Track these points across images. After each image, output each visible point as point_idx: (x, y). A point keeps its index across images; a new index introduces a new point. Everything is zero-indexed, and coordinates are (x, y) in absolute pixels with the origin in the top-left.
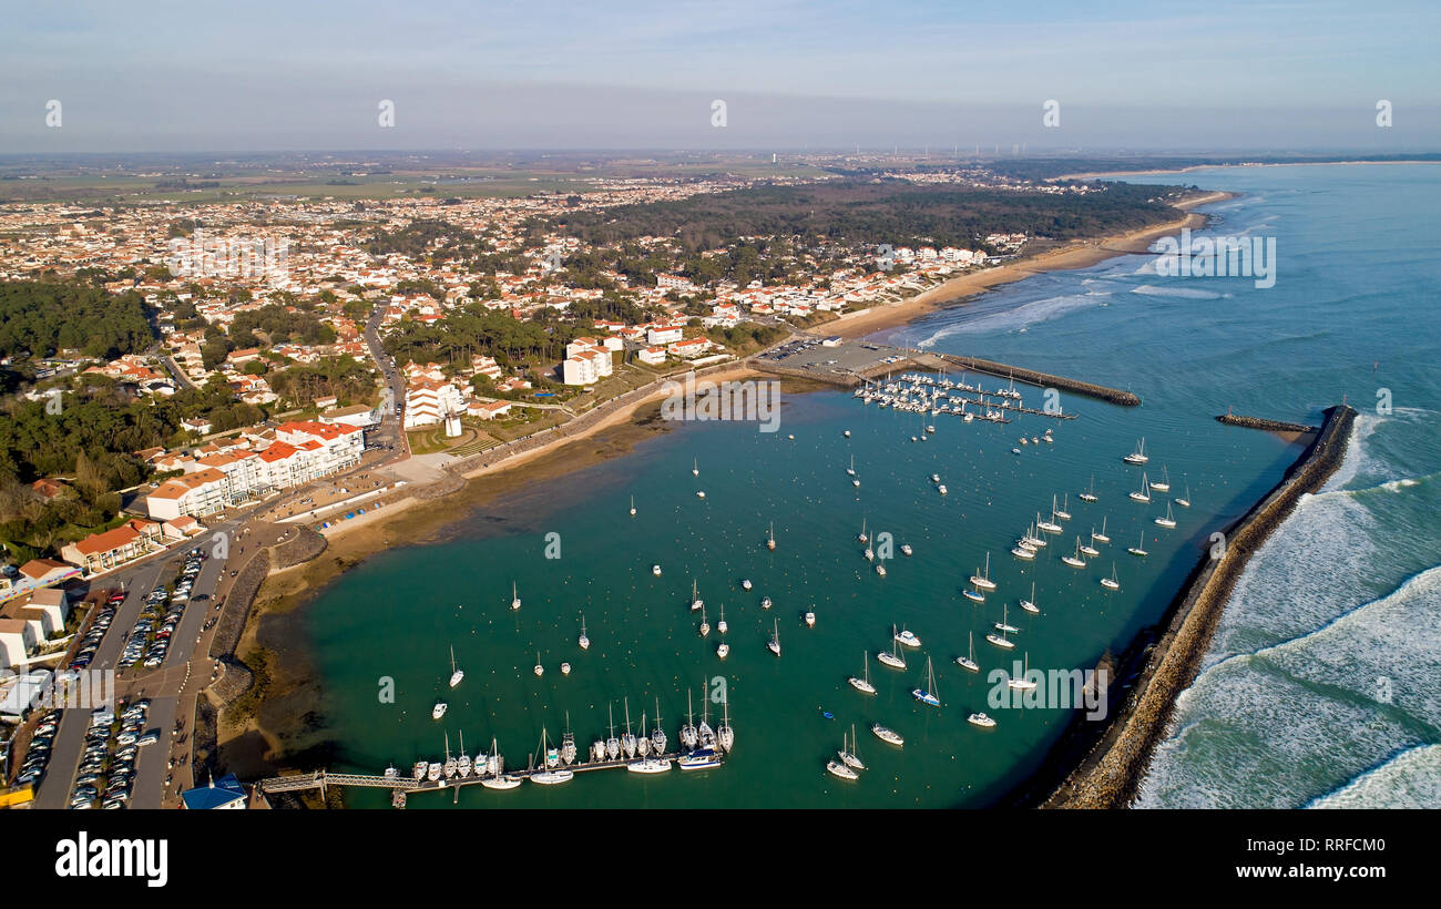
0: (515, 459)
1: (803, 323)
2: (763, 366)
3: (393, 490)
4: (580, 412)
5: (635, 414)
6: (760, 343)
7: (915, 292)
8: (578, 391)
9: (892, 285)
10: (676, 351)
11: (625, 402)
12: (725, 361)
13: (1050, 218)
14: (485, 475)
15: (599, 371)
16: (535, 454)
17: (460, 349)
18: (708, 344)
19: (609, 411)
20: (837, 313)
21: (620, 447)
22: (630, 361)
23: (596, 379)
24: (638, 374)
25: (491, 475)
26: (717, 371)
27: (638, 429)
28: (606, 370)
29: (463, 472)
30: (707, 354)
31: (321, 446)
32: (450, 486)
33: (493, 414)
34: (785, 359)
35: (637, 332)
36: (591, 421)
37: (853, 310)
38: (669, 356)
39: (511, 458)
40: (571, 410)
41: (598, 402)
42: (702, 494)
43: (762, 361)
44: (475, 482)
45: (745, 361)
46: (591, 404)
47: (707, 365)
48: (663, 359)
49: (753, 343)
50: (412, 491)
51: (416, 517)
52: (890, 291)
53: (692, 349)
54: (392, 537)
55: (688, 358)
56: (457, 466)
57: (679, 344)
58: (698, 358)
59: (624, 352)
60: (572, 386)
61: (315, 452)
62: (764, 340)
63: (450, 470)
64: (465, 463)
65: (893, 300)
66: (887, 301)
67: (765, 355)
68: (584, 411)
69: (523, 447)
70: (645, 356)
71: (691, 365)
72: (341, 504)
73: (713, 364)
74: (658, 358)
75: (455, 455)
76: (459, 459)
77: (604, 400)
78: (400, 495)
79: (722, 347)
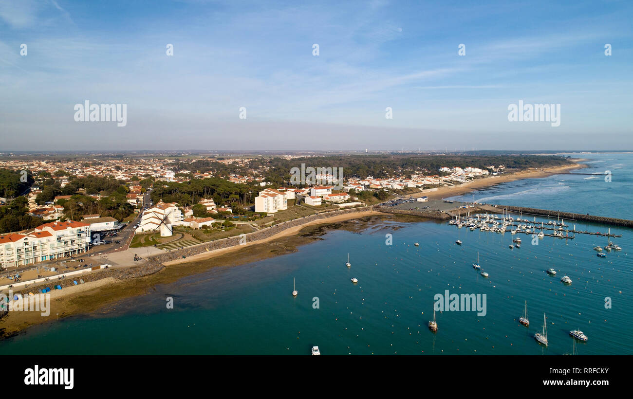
0: (208, 254)
1: (402, 193)
2: (383, 209)
3: (97, 271)
4: (262, 227)
5: (301, 231)
6: (379, 199)
7: (461, 183)
8: (263, 215)
9: (447, 179)
10: (328, 199)
11: (295, 224)
12: (358, 206)
13: (512, 161)
14: (181, 264)
15: (278, 207)
16: (224, 252)
17: (192, 193)
18: (348, 197)
19: (283, 228)
20: (421, 189)
21: (289, 248)
22: (299, 203)
23: (276, 211)
24: (303, 209)
25: (185, 264)
26: (355, 211)
27: (302, 239)
28: (283, 207)
29: (164, 261)
30: (348, 201)
31: (51, 235)
32: (148, 269)
33: (201, 225)
34: (396, 207)
35: (303, 191)
36: (270, 233)
37: (429, 188)
38: (323, 202)
39: (206, 253)
40: (256, 225)
41: (276, 223)
42: (355, 280)
43: (382, 207)
44: (170, 268)
45: (372, 207)
46: (271, 223)
47: (348, 207)
48: (320, 204)
49: (374, 199)
50: (112, 272)
51: (106, 293)
52: (446, 181)
53: (337, 198)
54: (75, 308)
55: (335, 203)
56: (160, 256)
57: (329, 195)
58: (342, 203)
59: (295, 200)
60: (259, 213)
61: (44, 239)
62: (381, 197)
63: (153, 259)
64: (167, 254)
65: (449, 185)
66: (446, 185)
67: (383, 204)
68: (266, 226)
69: (216, 246)
70: (308, 201)
71: (338, 207)
72: (42, 280)
73: (351, 207)
74: (318, 202)
75: (162, 249)
76: (164, 251)
77: (280, 221)
78: (102, 275)
79: (356, 199)
